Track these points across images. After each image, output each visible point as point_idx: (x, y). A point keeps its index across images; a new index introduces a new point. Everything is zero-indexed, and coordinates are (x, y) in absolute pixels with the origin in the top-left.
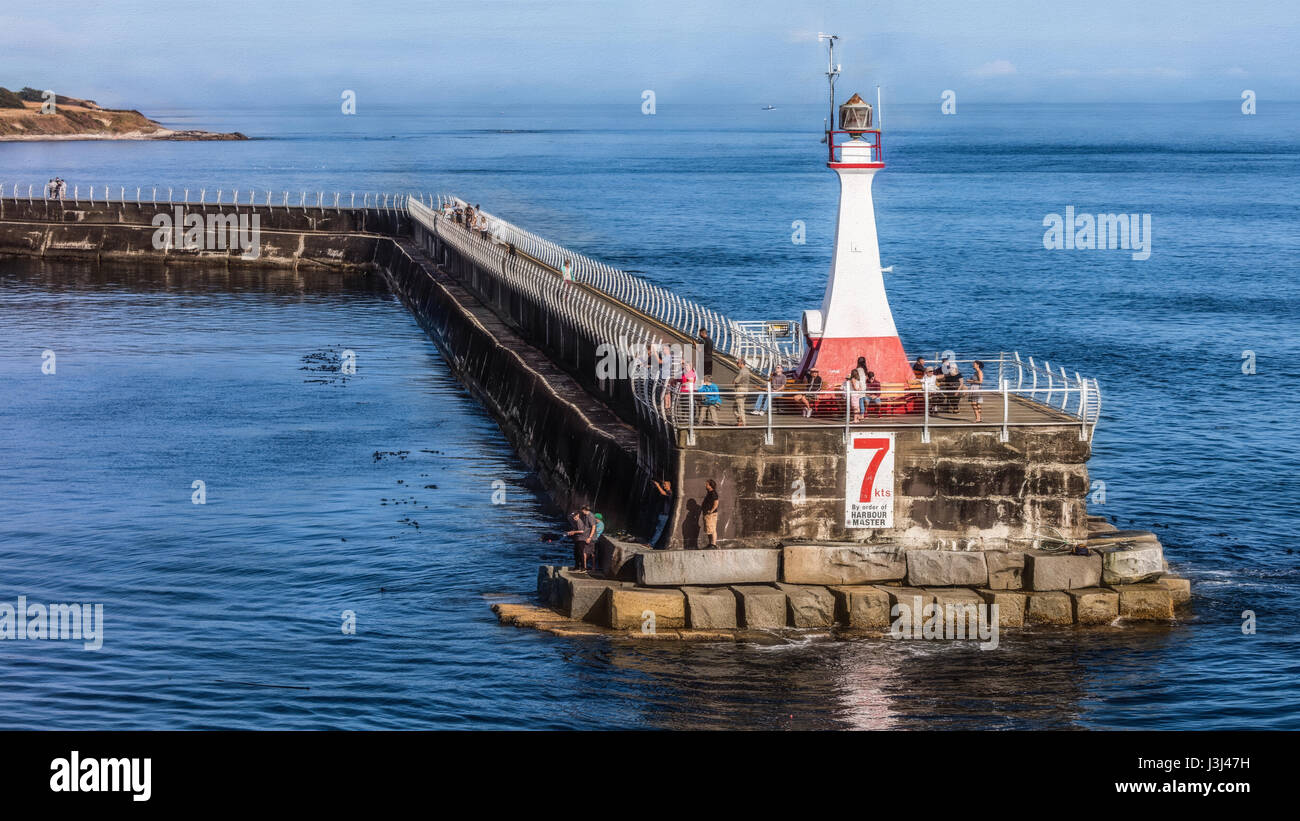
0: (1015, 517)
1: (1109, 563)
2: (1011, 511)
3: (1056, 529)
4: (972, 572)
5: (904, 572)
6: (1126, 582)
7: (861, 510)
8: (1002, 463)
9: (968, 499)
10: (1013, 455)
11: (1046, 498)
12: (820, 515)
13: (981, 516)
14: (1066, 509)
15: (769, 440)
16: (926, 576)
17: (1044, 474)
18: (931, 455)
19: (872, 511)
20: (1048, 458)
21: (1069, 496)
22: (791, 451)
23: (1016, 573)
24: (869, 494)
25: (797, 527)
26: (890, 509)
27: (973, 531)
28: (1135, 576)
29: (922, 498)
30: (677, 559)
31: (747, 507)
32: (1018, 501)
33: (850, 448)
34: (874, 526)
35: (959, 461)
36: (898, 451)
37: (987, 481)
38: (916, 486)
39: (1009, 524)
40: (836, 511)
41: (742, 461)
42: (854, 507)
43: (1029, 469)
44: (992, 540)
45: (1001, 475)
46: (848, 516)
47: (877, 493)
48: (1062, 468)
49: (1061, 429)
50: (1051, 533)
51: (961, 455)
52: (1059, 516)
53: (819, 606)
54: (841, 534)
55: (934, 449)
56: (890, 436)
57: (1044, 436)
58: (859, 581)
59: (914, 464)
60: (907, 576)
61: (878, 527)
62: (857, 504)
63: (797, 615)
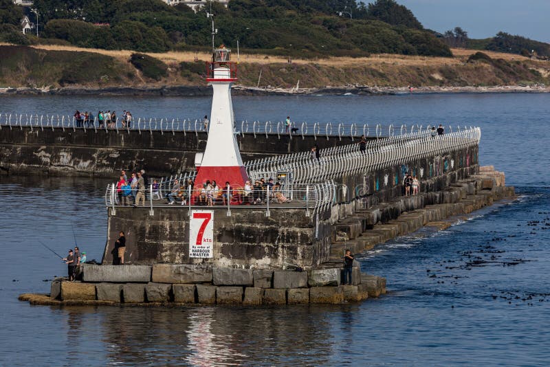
0: (273, 254)
1: (310, 275)
2: (271, 250)
3: (294, 260)
4: (244, 279)
5: (211, 278)
6: (320, 285)
7: (197, 249)
8: (267, 227)
9: (250, 244)
10: (272, 223)
11: (289, 245)
12: (177, 251)
13: (256, 253)
14: (299, 250)
15: (152, 213)
16: (221, 280)
17: (288, 233)
18: (232, 222)
19: (202, 249)
20: (290, 225)
21: (301, 244)
22: (163, 218)
23: (268, 280)
24: (201, 240)
25: (166, 256)
26: (211, 248)
27: (253, 260)
28: (323, 282)
29: (227, 243)
30: (100, 269)
31: (141, 246)
32: (275, 246)
33: (192, 217)
34: (203, 257)
35: (246, 225)
36: (215, 220)
37: (260, 235)
38: (224, 237)
39: (270, 257)
40: (185, 249)
41: (139, 224)
42: (193, 247)
43: (281, 230)
44: (262, 265)
45: (267, 232)
46: (191, 252)
47: (205, 241)
48: (298, 230)
49: (296, 210)
50: (292, 262)
51: (246, 222)
52: (296, 254)
54: (187, 260)
55: (233, 219)
56: (211, 212)
57: (288, 213)
58: (188, 281)
59: (223, 227)
60: (212, 280)
61: (205, 257)
62: (195, 245)
63: (148, 295)
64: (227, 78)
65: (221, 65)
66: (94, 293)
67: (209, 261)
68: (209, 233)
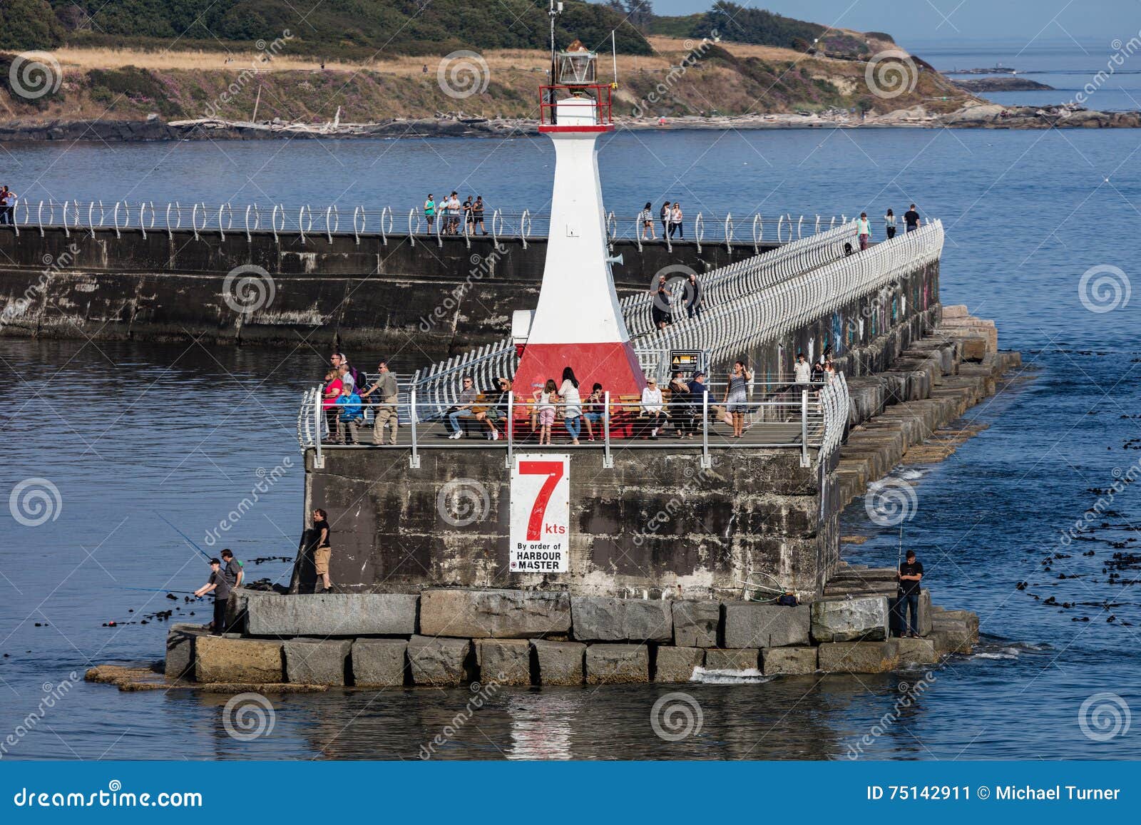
0: (720, 560)
1: (818, 614)
2: (715, 553)
3: (772, 577)
4: (650, 625)
5: (568, 624)
6: (841, 638)
7: (529, 550)
8: (704, 494)
9: (661, 537)
10: (716, 484)
11: (759, 538)
12: (479, 555)
13: (678, 559)
14: (784, 551)
15: (415, 462)
16: (593, 628)
17: (757, 509)
18: (615, 483)
19: (542, 551)
20: (761, 488)
21: (789, 536)
22: (442, 475)
23: (709, 627)
24: (539, 529)
25: (450, 570)
26: (564, 549)
27: (670, 577)
28: (850, 631)
29: (604, 536)
30: (289, 604)
31: (389, 544)
32: (724, 541)
33: (515, 473)
34: (546, 570)
35: (650, 491)
36: (573, 478)
37: (686, 515)
38: (596, 521)
39: (712, 568)
40: (499, 550)
41: (382, 489)
42: (520, 546)
43: (737, 501)
44: (692, 589)
45: (703, 508)
46: (513, 558)
47: (548, 529)
48: (781, 500)
49: (777, 452)
50: (766, 581)
51: (653, 484)
52: (776, 560)
53: (442, 658)
54: (506, 579)
55: (618, 475)
56: (565, 459)
57: (756, 460)
58: (511, 633)
59: (594, 495)
60: (571, 629)
61: (550, 571)
62: (524, 541)
63: (415, 668)
64: (591, 123)
65: (575, 90)
66: (278, 665)
67: (560, 581)
68: (559, 510)
